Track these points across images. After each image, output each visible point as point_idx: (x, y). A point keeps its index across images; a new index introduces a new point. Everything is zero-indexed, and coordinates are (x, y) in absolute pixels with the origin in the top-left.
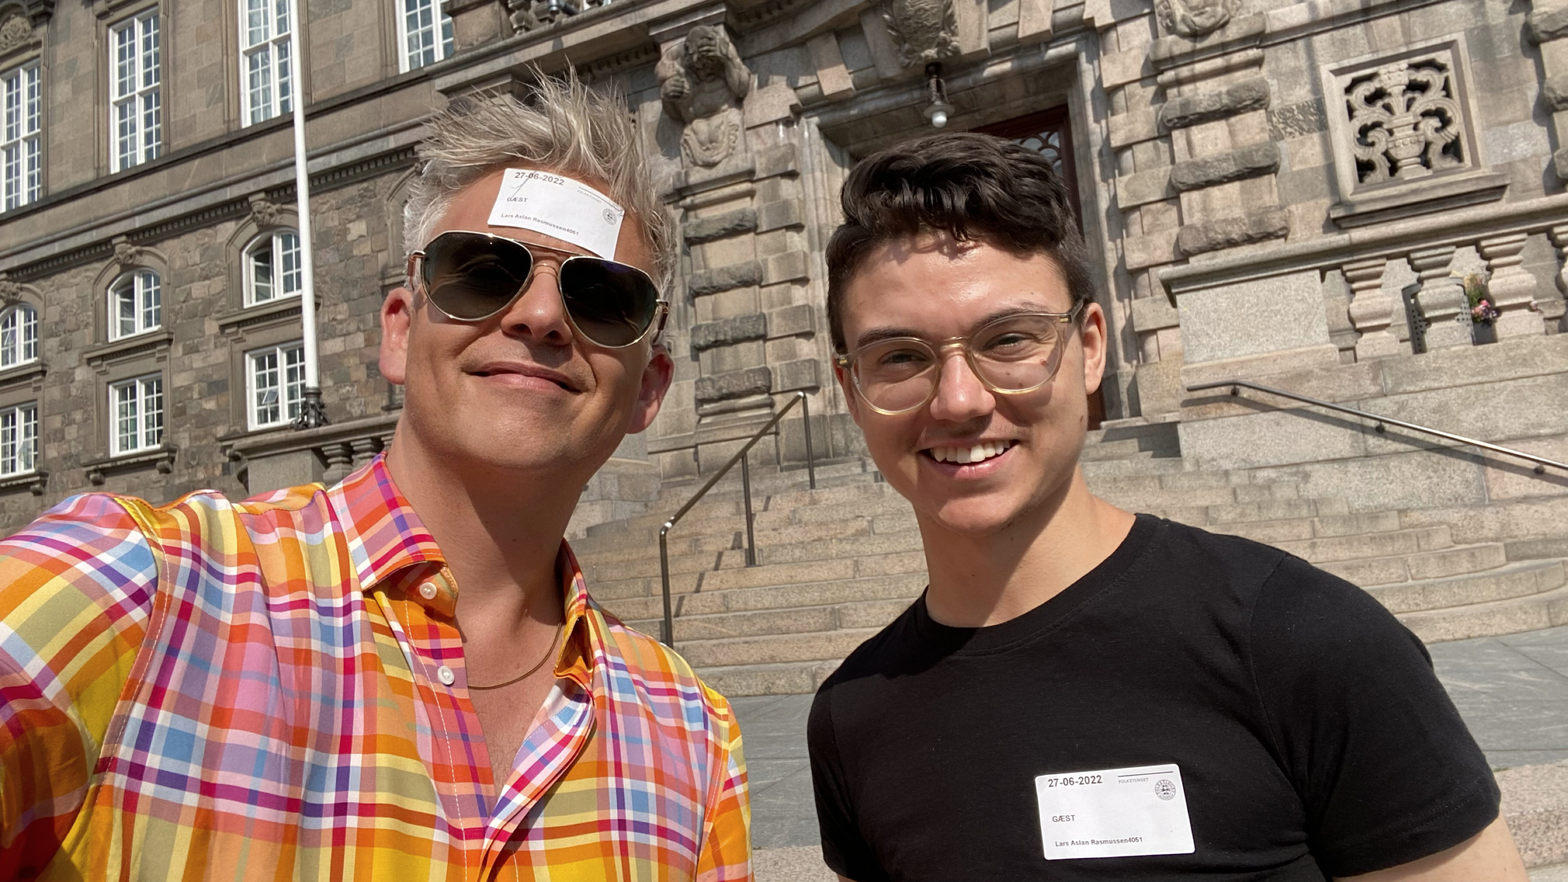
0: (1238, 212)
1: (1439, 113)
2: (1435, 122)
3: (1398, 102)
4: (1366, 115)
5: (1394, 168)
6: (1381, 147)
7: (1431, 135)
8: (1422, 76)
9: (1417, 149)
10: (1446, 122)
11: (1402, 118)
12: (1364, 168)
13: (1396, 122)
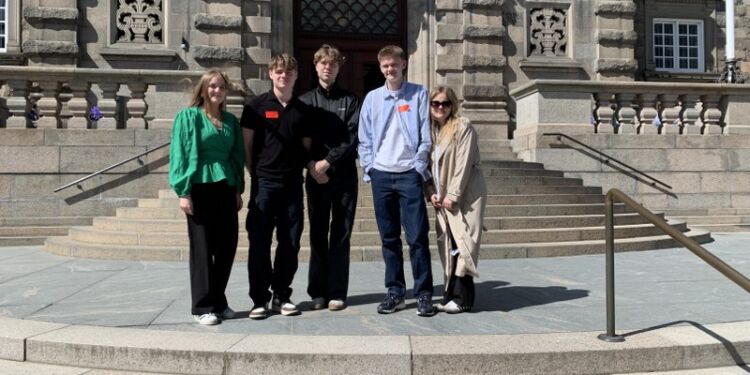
0: (487, 55)
1: (560, 32)
2: (559, 35)
3: (548, 23)
4: (536, 25)
5: (542, 51)
6: (539, 41)
7: (557, 40)
8: (558, 15)
9: (552, 45)
10: (562, 37)
11: (548, 29)
12: (532, 47)
13: (547, 32)
